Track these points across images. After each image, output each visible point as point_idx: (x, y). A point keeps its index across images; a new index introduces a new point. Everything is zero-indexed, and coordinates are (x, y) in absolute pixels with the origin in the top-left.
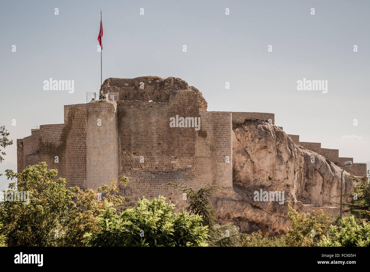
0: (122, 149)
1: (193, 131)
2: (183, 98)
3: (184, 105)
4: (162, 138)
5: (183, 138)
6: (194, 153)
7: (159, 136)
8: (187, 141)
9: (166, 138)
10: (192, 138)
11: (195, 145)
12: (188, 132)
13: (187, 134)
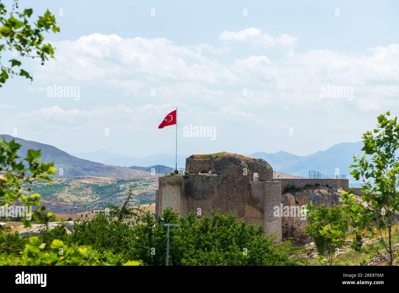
0: (188, 211)
1: (243, 197)
2: (232, 172)
3: (233, 177)
4: (215, 203)
5: (232, 203)
6: (245, 215)
7: (213, 201)
8: (236, 205)
9: (218, 203)
10: (243, 203)
11: (245, 208)
12: (238, 198)
13: (237, 199)
